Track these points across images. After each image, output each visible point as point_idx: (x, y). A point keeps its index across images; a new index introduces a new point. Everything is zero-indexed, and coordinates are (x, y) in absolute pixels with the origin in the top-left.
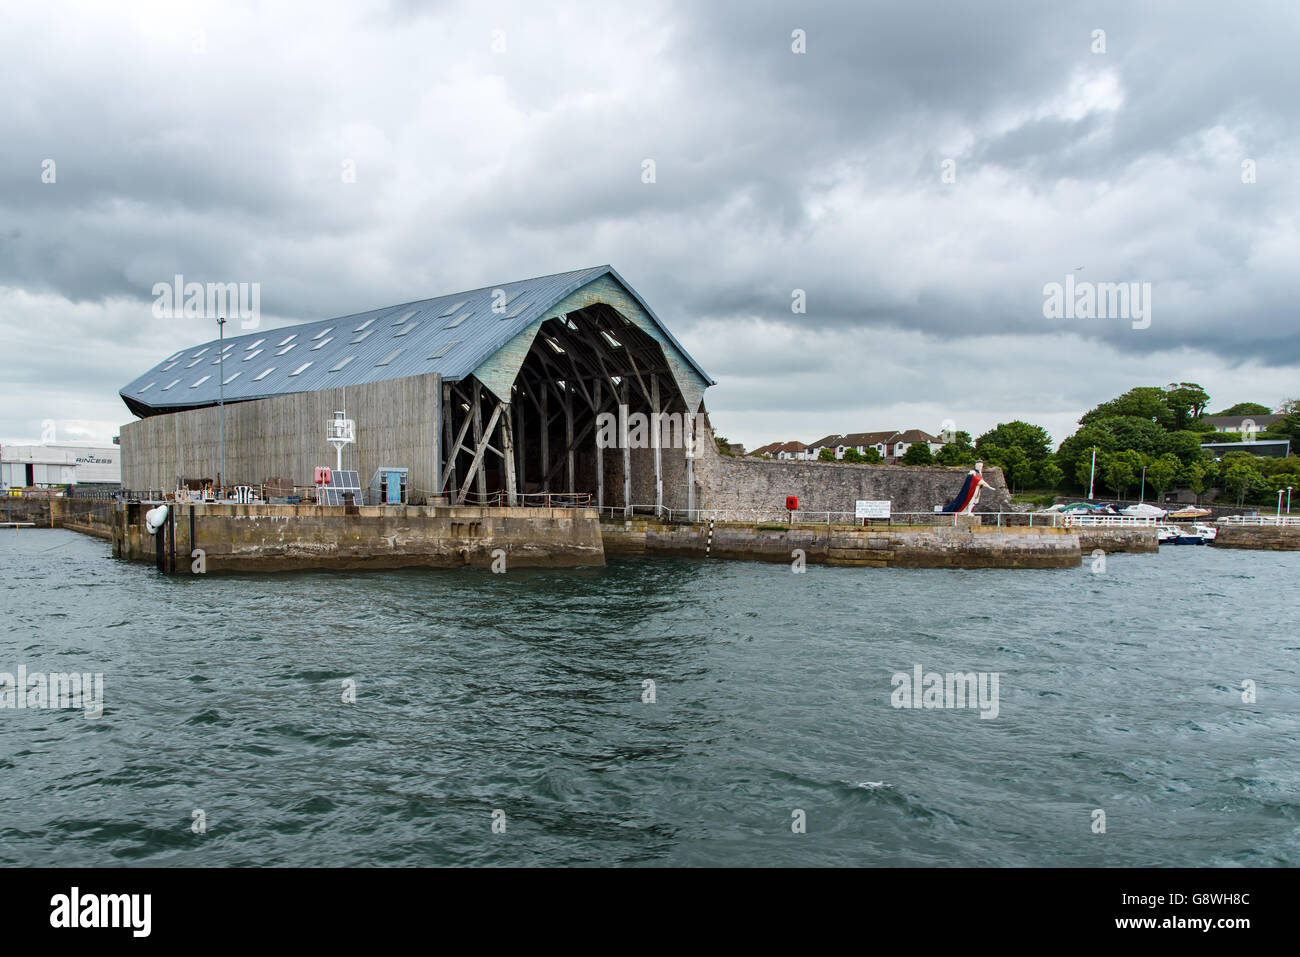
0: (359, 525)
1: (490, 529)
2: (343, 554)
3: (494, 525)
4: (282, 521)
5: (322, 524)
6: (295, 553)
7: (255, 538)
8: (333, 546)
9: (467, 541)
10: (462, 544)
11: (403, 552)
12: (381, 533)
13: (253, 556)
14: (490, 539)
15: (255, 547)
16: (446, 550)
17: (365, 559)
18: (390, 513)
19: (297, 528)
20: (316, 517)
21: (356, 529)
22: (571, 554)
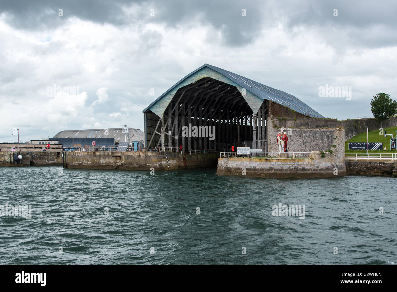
0: (95, 157)
1: (124, 158)
2: (92, 165)
3: (125, 157)
4: (81, 156)
5: (88, 156)
6: (84, 164)
7: (77, 161)
8: (91, 163)
9: (118, 162)
10: (117, 163)
11: (104, 165)
12: (100, 159)
13: (77, 165)
14: (124, 161)
15: (77, 162)
16: (114, 164)
17: (97, 166)
18: (102, 154)
19: (84, 157)
20: (87, 155)
21: (95, 158)
22: (145, 167)
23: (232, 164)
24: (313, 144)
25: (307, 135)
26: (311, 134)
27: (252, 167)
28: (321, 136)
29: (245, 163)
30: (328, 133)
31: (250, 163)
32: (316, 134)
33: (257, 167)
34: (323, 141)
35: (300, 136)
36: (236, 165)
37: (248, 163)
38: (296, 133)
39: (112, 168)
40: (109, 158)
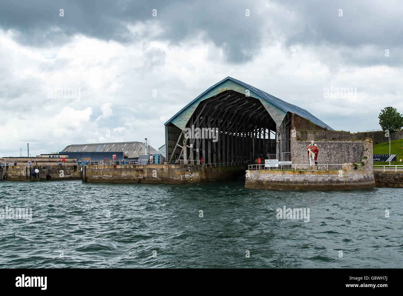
0: (116, 170)
1: (146, 172)
2: (113, 178)
3: (147, 170)
4: (101, 169)
5: (109, 170)
6: (104, 178)
7: (96, 174)
8: (111, 176)
9: (140, 175)
10: (139, 176)
11: (126, 178)
12: (121, 173)
13: (96, 178)
14: (146, 175)
15: (97, 176)
16: (136, 178)
17: (118, 180)
18: (123, 167)
19: (104, 171)
20: (108, 168)
21: (116, 172)
22: (168, 180)
23: (263, 177)
24: (339, 156)
25: (332, 147)
26: (336, 146)
27: (286, 180)
28: (347, 148)
29: (278, 175)
30: (354, 145)
31: (283, 175)
32: (341, 146)
33: (291, 180)
34: (349, 152)
35: (325, 148)
36: (268, 178)
37: (281, 175)
38: (320, 145)
39: (134, 182)
40: (130, 172)
